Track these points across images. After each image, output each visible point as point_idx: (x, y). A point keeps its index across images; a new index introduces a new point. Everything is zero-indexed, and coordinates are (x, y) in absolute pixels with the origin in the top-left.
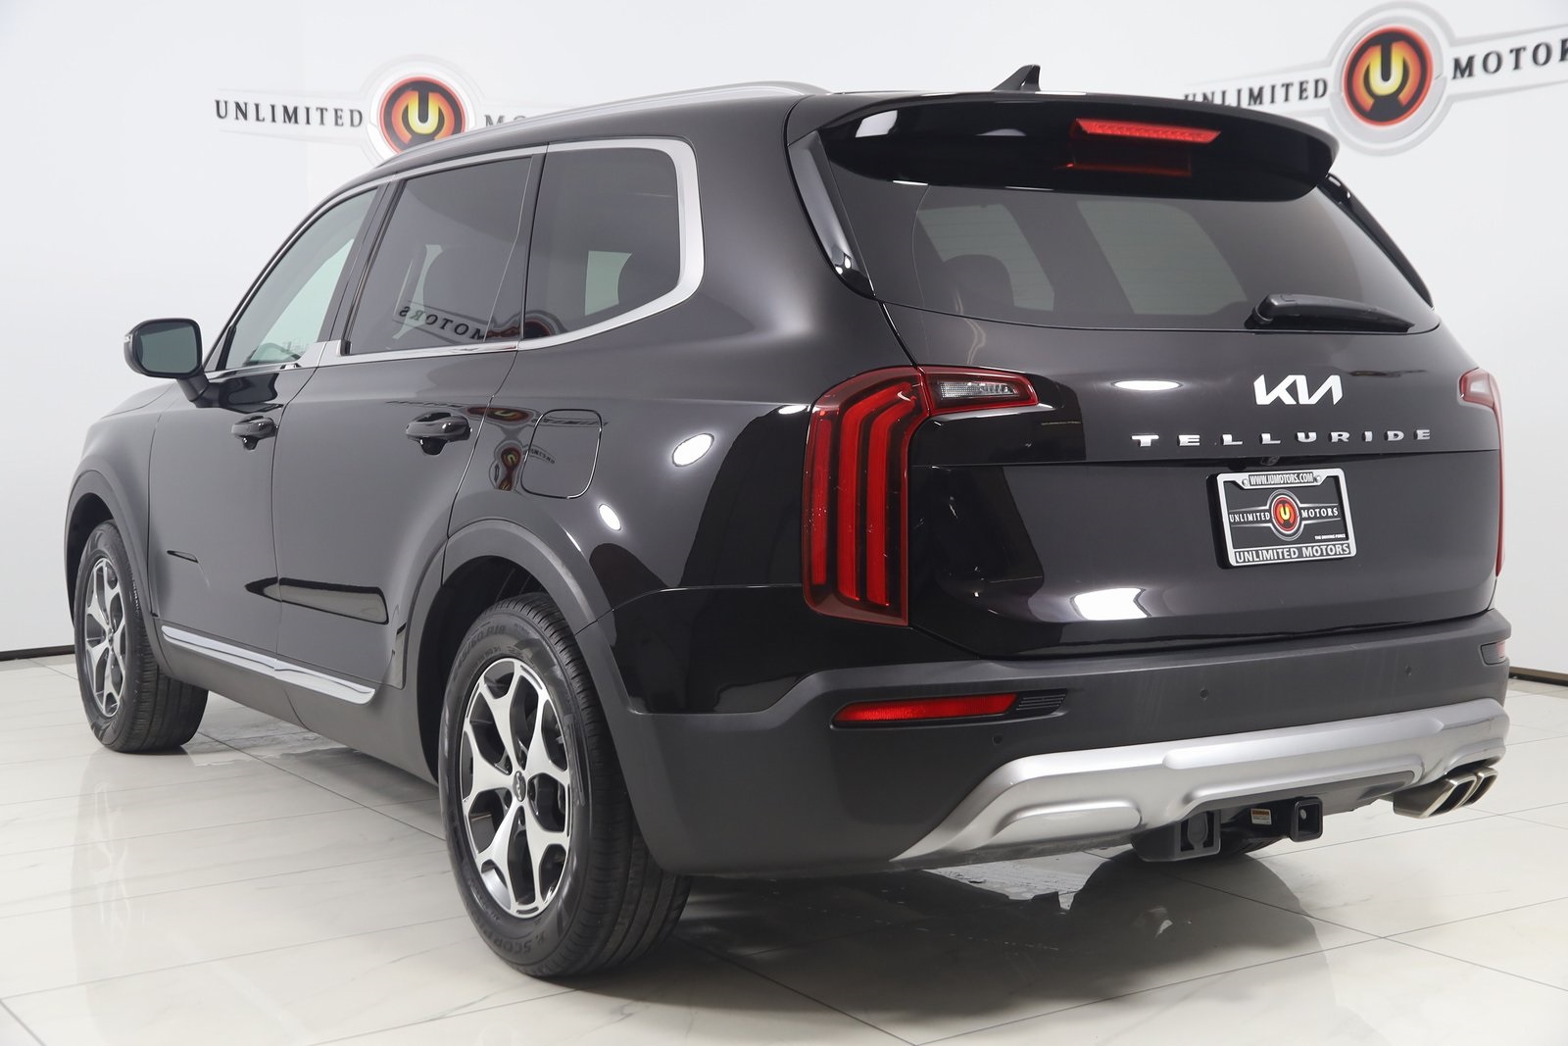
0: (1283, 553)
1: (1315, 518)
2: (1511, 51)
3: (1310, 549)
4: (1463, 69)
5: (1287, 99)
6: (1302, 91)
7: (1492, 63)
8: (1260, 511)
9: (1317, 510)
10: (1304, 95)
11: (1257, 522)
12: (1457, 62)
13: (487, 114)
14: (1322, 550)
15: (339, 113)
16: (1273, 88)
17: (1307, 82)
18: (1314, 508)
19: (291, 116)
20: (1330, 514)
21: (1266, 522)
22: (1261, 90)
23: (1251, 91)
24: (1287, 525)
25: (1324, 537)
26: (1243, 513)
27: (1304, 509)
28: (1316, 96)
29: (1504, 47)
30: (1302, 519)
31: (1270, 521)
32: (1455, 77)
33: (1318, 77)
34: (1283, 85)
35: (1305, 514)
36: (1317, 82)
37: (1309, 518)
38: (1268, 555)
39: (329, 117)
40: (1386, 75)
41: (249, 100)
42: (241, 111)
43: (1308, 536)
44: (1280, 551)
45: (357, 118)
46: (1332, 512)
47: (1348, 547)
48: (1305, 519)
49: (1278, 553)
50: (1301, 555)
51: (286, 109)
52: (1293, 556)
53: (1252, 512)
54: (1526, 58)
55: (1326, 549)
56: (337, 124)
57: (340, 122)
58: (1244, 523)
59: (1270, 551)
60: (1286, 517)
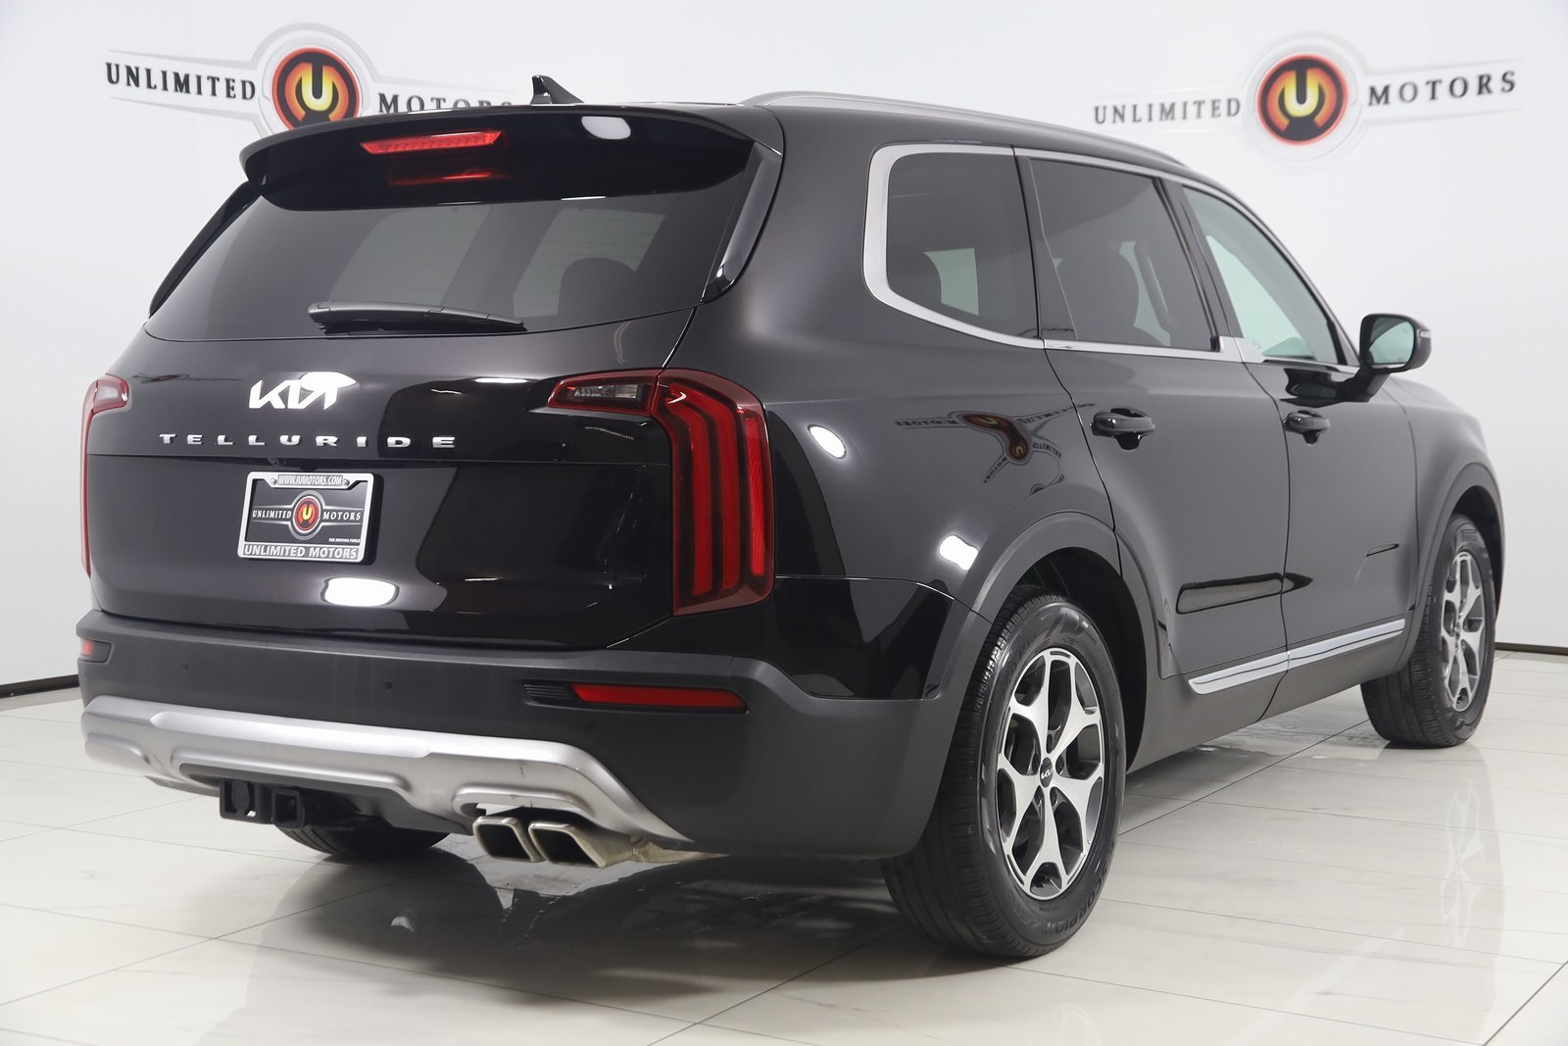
0: (290, 550)
1: (336, 520)
2: (1428, 83)
3: (318, 549)
4: (1380, 96)
5: (1199, 116)
6: (1215, 108)
7: (1408, 93)
8: (283, 510)
9: (340, 513)
10: (1217, 113)
11: (277, 519)
12: (1373, 91)
13: (382, 92)
14: (329, 552)
15: (231, 84)
16: (1185, 104)
17: (1219, 101)
18: (337, 511)
19: (182, 84)
20: (352, 518)
21: (286, 520)
22: (1173, 105)
23: (1162, 106)
24: (305, 524)
25: (338, 540)
26: (266, 510)
27: (327, 511)
28: (1229, 114)
29: (1421, 80)
30: (322, 521)
31: (290, 519)
32: (1371, 104)
33: (1231, 96)
34: (1195, 103)
35: (326, 516)
36: (1229, 101)
37: (329, 520)
38: (276, 551)
39: (221, 87)
40: (1301, 98)
41: (140, 63)
42: (133, 76)
43: (322, 538)
44: (288, 549)
45: (249, 90)
46: (355, 516)
47: (357, 552)
48: (325, 521)
49: (285, 550)
50: (306, 555)
51: (177, 75)
52: (299, 555)
53: (276, 510)
54: (1442, 89)
55: (334, 552)
56: (228, 95)
57: (232, 93)
58: (264, 519)
59: (278, 548)
60: (306, 517)
